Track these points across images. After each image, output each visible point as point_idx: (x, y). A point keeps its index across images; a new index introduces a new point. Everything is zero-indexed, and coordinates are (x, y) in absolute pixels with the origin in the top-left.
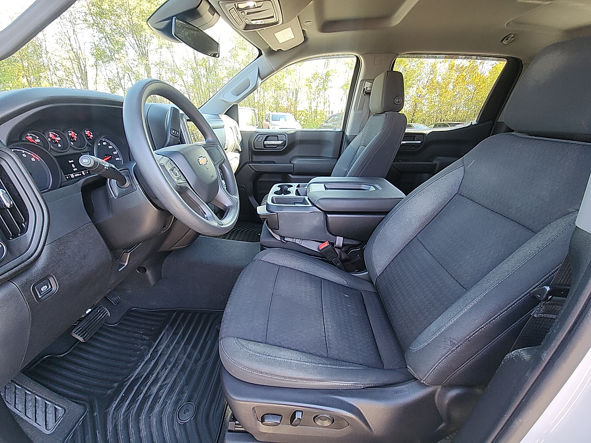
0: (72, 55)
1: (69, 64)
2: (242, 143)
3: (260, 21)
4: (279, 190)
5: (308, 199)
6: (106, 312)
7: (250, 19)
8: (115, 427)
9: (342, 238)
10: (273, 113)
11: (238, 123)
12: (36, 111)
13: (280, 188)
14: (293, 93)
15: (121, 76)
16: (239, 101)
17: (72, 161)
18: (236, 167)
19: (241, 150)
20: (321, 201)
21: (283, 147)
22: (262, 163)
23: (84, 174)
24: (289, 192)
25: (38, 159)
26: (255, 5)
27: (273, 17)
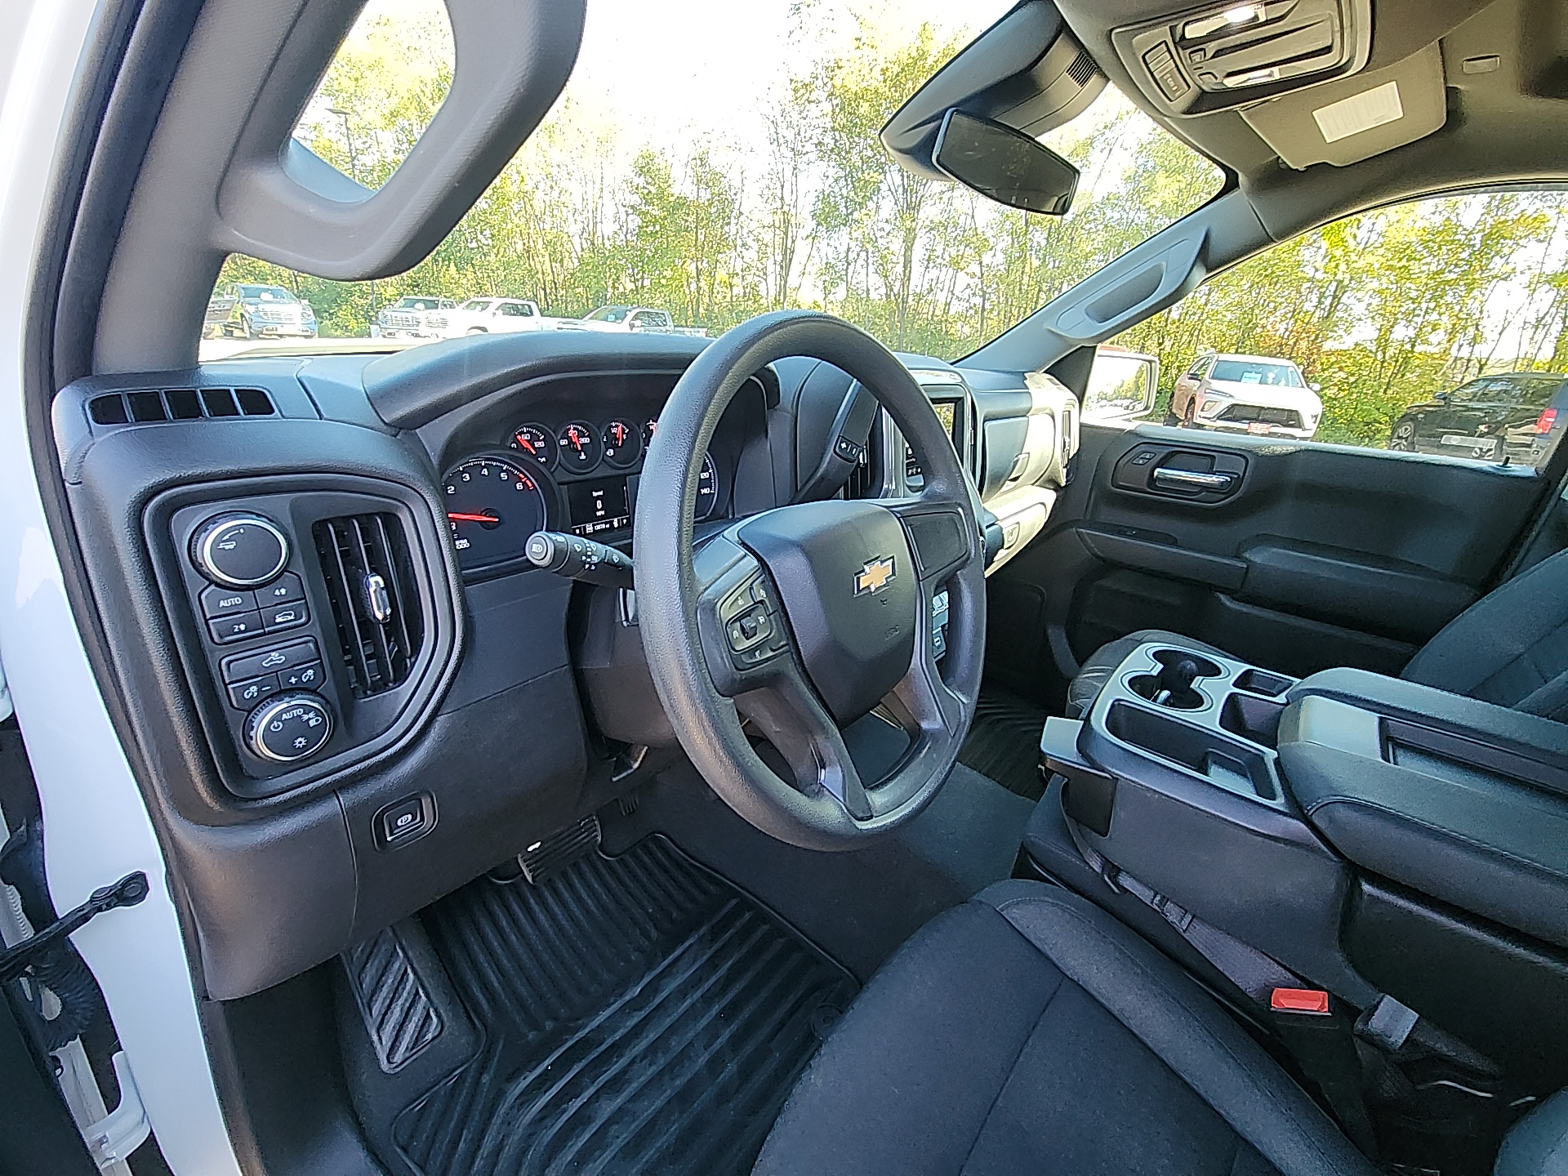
0: (779, 217)
1: (767, 236)
2: (1073, 465)
3: (1267, 71)
4: (1154, 673)
5: (1277, 762)
6: (595, 830)
7: (1220, 71)
8: (498, 1149)
9: (1417, 1016)
10: (1223, 357)
11: (1081, 402)
12: (513, 391)
13: (1160, 666)
14: (1322, 296)
15: (852, 256)
16: (1102, 338)
17: (601, 493)
18: (1032, 533)
19: (1063, 484)
20: (1342, 813)
21: (1223, 496)
22: (1124, 535)
23: (616, 525)
24: (1196, 701)
25: (530, 485)
26: (1256, 17)
27: (1328, 50)
